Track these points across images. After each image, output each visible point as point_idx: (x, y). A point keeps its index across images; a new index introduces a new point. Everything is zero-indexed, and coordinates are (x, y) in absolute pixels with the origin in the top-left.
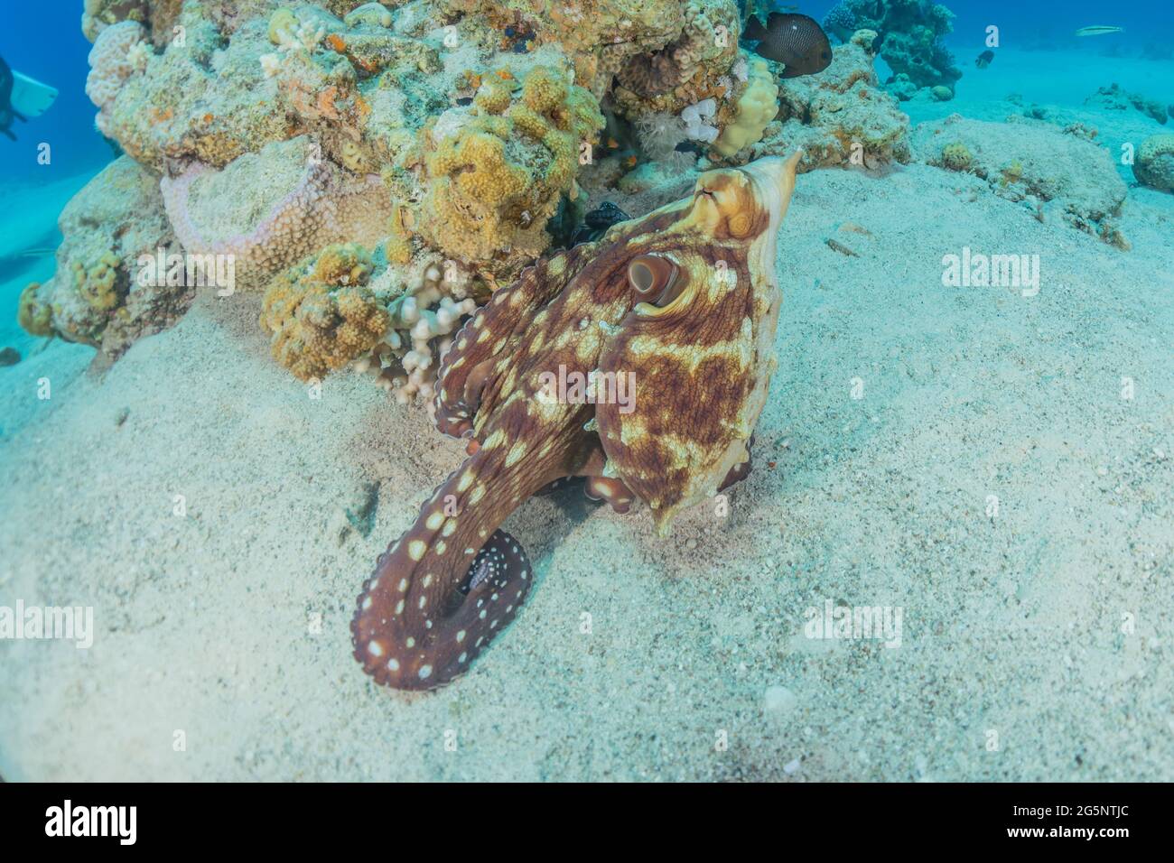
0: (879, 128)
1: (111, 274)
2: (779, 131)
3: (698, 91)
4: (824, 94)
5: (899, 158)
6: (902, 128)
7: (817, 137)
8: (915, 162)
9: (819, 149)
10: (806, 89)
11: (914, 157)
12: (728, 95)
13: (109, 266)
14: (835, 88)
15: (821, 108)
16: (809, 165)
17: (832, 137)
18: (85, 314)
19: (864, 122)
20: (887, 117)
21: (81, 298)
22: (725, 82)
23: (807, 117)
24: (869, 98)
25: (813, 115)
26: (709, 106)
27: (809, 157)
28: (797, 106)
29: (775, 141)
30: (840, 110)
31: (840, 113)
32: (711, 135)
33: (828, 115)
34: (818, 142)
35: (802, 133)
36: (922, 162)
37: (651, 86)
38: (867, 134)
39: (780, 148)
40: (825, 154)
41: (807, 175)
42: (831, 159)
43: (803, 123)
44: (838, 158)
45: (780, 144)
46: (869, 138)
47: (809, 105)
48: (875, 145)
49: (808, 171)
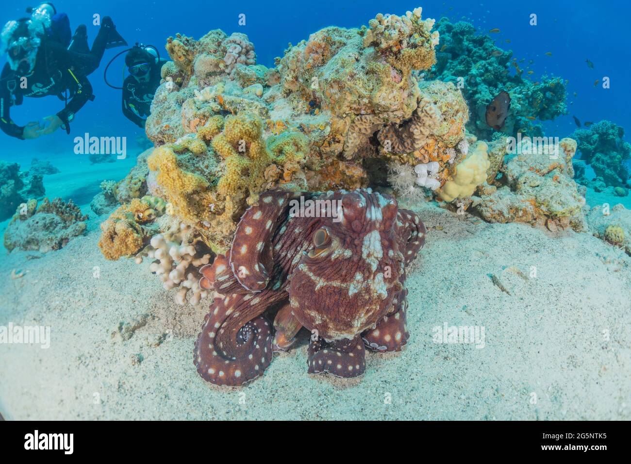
0: (562, 204)
1: (139, 184)
2: (493, 192)
3: (430, 155)
4: (529, 174)
5: (575, 227)
6: (578, 207)
7: (517, 202)
8: (585, 232)
9: (517, 210)
10: (519, 169)
11: (586, 228)
12: (451, 162)
13: (140, 181)
14: (538, 172)
15: (524, 183)
16: (508, 219)
17: (528, 203)
18: (127, 197)
19: (552, 198)
20: (569, 197)
21: (127, 191)
22: (451, 153)
23: (514, 188)
24: (559, 182)
25: (519, 186)
26: (435, 167)
27: (509, 213)
28: (510, 179)
29: (488, 199)
30: (538, 186)
31: (536, 188)
32: (434, 184)
33: (528, 188)
34: (517, 205)
35: (508, 197)
36: (591, 233)
37: (398, 147)
38: (552, 206)
39: (491, 204)
40: (521, 213)
41: (505, 225)
42: (524, 218)
43: (511, 191)
44: (530, 218)
45: (491, 201)
46: (553, 209)
47: (517, 179)
48: (556, 215)
49: (507, 223)
